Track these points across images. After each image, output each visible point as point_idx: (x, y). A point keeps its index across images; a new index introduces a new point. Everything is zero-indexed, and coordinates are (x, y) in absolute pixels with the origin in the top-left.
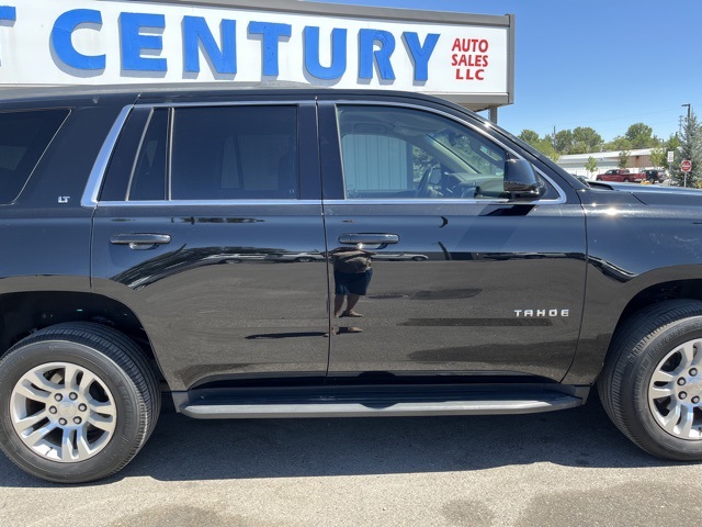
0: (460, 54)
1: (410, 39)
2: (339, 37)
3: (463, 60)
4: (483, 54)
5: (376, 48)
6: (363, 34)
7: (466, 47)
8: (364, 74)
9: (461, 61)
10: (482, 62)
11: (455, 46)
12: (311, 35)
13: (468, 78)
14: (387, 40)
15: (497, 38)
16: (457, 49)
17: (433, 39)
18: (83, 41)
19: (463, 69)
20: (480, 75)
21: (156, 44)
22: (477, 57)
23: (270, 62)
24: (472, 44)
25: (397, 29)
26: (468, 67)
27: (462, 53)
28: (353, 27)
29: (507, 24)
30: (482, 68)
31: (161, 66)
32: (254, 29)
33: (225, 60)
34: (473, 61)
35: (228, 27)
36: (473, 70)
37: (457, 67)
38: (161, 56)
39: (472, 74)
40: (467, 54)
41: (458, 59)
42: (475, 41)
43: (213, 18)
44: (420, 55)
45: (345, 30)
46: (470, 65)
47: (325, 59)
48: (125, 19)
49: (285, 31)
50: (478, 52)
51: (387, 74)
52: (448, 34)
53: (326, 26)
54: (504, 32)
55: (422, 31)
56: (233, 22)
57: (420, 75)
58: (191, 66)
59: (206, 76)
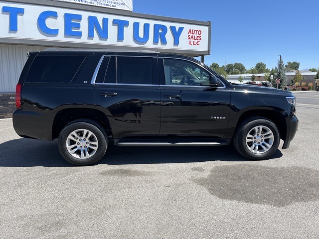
0: (191, 35)
1: (173, 28)
2: (146, 26)
3: (192, 37)
4: (199, 36)
5: (160, 31)
6: (155, 26)
7: (193, 33)
8: (155, 42)
10: (199, 39)
11: (189, 32)
12: (136, 25)
13: (194, 44)
14: (164, 28)
15: (205, 30)
17: (181, 29)
18: (50, 23)
19: (192, 41)
20: (198, 43)
21: (78, 26)
23: (120, 37)
24: (195, 32)
25: (168, 25)
27: (192, 35)
28: (152, 23)
29: (208, 25)
30: (199, 41)
31: (79, 35)
32: (115, 22)
33: (104, 34)
34: (196, 38)
35: (105, 21)
36: (196, 41)
37: (190, 40)
38: (80, 31)
39: (195, 43)
40: (194, 35)
41: (190, 37)
42: (197, 31)
43: (100, 17)
44: (176, 34)
45: (149, 24)
46: (195, 39)
47: (141, 35)
48: (66, 15)
49: (126, 23)
50: (198, 35)
51: (164, 42)
52: (187, 27)
53: (142, 22)
54: (207, 28)
55: (178, 26)
56: (107, 19)
57: (176, 42)
59: (96, 40)
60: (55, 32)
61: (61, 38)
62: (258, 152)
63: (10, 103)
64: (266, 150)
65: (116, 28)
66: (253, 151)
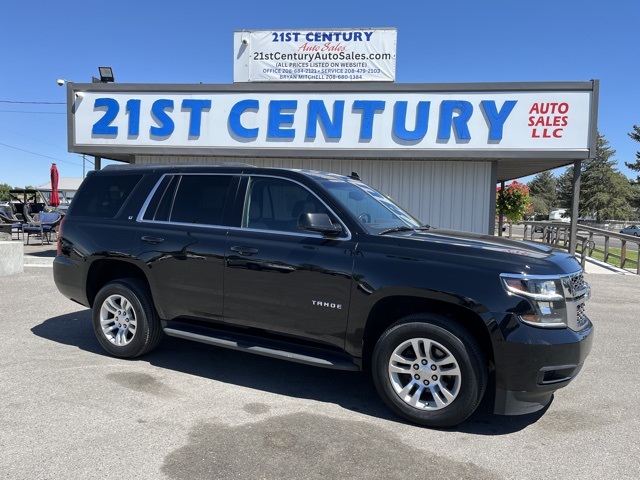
0: (537, 116)
2: (423, 108)
3: (541, 121)
4: (562, 115)
5: (455, 115)
6: (445, 104)
7: (544, 110)
8: (443, 136)
9: (539, 122)
10: (562, 122)
11: (533, 109)
12: (401, 108)
13: (545, 136)
14: (466, 109)
15: (579, 102)
16: (534, 112)
17: (509, 106)
18: (247, 120)
19: (540, 129)
20: (558, 133)
21: (290, 120)
22: (556, 118)
24: (551, 107)
25: (475, 99)
26: (545, 127)
27: (540, 115)
28: (436, 100)
29: (592, 88)
30: (560, 127)
31: (291, 134)
32: (357, 106)
34: (551, 121)
35: (339, 106)
36: (551, 130)
37: (534, 127)
38: (292, 128)
39: (550, 132)
40: (545, 116)
41: (535, 121)
42: (554, 105)
43: (329, 101)
44: (496, 120)
45: (429, 103)
46: (548, 124)
47: (410, 124)
48: (274, 105)
49: (380, 106)
50: (557, 113)
51: (463, 135)
52: (525, 101)
53: (413, 100)
54: (586, 96)
55: (499, 100)
56: (343, 102)
57: (495, 134)
58: (310, 134)
60: (253, 133)
61: (262, 142)
62: (420, 405)
64: (441, 404)
65: (358, 117)
66: (408, 399)
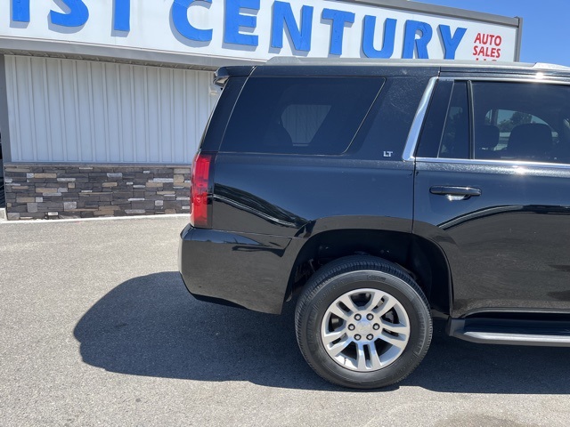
0: (480, 46)
1: (443, 30)
2: (390, 25)
3: (482, 51)
4: (497, 48)
5: (417, 37)
6: (408, 24)
7: (485, 40)
9: (480, 52)
10: (496, 54)
11: (477, 39)
12: (369, 22)
14: (426, 30)
15: (508, 34)
16: (478, 41)
17: (461, 32)
18: (196, 16)
19: (481, 58)
21: (252, 23)
22: (493, 49)
23: (336, 44)
24: (489, 38)
25: (434, 22)
26: (485, 57)
27: (482, 45)
28: (402, 18)
29: (517, 24)
30: (495, 59)
31: (253, 42)
32: (327, 15)
33: (302, 40)
34: (489, 53)
35: (307, 12)
37: (477, 56)
38: (255, 33)
40: (485, 46)
41: (478, 50)
42: (492, 36)
44: (450, 44)
45: (396, 20)
46: (487, 55)
47: (378, 44)
49: (349, 18)
50: (493, 46)
52: (473, 28)
53: (381, 15)
54: (513, 31)
55: (454, 24)
56: (311, 9)
58: (276, 44)
59: (286, 52)
60: (205, 36)
61: (216, 48)
63: (106, 185)
65: (327, 28)
